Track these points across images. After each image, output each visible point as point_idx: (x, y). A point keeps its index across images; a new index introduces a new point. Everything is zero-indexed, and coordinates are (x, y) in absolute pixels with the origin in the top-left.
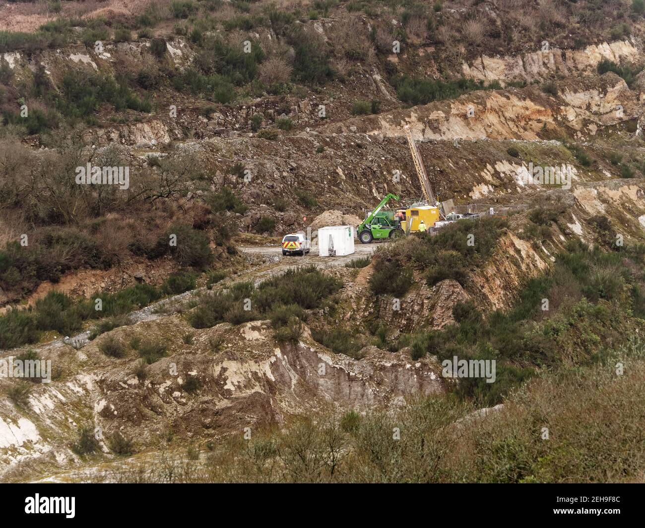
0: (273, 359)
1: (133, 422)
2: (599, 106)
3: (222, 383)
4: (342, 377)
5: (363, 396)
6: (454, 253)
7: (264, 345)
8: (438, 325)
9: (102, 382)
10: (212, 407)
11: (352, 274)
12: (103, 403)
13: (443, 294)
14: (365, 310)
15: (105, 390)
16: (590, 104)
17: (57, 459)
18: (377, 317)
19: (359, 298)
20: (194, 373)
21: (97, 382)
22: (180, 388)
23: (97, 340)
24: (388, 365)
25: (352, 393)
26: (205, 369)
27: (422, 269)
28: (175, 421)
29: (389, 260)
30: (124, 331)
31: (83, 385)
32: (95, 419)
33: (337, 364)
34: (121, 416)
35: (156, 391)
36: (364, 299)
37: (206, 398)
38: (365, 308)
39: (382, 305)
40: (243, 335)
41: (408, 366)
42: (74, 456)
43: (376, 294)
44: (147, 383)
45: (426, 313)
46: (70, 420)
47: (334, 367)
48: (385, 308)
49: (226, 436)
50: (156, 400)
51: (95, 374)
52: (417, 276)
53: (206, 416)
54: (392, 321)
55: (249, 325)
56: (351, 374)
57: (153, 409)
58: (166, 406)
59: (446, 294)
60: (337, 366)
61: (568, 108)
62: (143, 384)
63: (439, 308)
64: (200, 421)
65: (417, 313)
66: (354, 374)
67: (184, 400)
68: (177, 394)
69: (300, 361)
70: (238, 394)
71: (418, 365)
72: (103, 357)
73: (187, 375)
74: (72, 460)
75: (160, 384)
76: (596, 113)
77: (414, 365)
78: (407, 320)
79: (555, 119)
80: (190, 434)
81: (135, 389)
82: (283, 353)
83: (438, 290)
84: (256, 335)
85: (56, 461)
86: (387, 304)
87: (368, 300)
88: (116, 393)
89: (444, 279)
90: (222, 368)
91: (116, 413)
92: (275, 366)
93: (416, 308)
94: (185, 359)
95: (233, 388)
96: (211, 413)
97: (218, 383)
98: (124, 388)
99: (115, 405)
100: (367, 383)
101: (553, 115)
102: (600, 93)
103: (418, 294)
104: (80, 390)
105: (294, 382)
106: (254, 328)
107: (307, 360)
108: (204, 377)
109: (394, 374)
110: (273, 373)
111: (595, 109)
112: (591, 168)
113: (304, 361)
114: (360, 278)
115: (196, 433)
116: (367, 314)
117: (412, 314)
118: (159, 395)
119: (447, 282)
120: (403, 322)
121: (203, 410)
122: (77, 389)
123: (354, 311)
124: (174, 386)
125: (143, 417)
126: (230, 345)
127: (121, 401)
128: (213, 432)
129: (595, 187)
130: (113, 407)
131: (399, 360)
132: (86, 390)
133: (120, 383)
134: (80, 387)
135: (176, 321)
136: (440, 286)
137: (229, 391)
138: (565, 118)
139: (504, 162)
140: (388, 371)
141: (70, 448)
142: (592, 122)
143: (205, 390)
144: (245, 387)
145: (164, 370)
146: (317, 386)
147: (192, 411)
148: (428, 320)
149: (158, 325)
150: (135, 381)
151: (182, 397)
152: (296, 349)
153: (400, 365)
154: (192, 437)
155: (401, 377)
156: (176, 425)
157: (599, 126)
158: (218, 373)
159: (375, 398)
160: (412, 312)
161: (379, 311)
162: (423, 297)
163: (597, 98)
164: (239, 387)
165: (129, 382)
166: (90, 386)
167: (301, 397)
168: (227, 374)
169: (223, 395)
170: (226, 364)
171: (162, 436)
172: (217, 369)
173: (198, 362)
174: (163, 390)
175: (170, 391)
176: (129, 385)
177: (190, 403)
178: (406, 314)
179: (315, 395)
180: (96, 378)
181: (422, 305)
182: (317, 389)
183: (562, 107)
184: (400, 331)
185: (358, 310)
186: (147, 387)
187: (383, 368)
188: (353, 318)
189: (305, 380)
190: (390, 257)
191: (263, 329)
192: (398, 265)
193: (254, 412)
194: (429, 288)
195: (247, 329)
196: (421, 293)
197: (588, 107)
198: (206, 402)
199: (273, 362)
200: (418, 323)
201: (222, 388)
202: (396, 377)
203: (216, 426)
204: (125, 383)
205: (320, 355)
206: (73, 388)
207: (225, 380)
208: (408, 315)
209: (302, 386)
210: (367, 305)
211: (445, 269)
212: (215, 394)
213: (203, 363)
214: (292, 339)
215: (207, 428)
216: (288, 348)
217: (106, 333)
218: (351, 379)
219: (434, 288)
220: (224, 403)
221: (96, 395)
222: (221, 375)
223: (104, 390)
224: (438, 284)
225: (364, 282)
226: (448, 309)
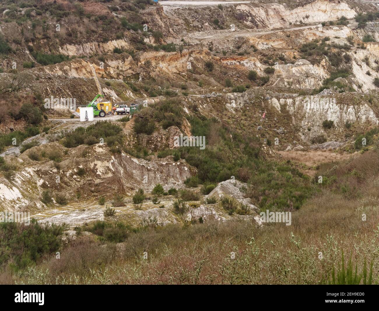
0: (112, 161)
1: (58, 190)
2: (122, 67)
3: (95, 171)
4: (144, 169)
5: (155, 178)
6: (172, 114)
7: (106, 154)
8: (172, 147)
9: (38, 171)
10: (93, 183)
11: (123, 125)
12: (42, 181)
13: (172, 133)
14: (133, 141)
15: (41, 175)
16: (118, 66)
17: (37, 205)
18: (139, 145)
19: (130, 135)
20: (81, 167)
21: (35, 172)
22: (76, 174)
23: (25, 153)
24: (164, 163)
25: (150, 177)
26: (86, 165)
27: (159, 122)
28: (78, 189)
29: (142, 118)
30: (36, 148)
31: (29, 173)
32: (39, 189)
33: (141, 163)
34: (52, 187)
35: (65, 175)
36: (132, 136)
37: (89, 179)
40: (95, 150)
41: (174, 164)
42: (44, 204)
43: (137, 134)
44: (61, 171)
45: (165, 142)
46: (29, 189)
47: (140, 165)
48: (142, 140)
49: (104, 196)
50: (66, 179)
51: (33, 168)
52: (157, 125)
53: (92, 187)
54: (146, 146)
55: (97, 145)
56: (148, 168)
57: (66, 183)
58: (71, 182)
59: (174, 133)
60: (141, 164)
61: (110, 68)
62: (59, 172)
63: (171, 139)
64: (89, 189)
65: (160, 142)
66: (150, 168)
67: (79, 180)
68: (75, 176)
69: (123, 162)
70: (103, 177)
71: (178, 163)
72: (31, 160)
73: (78, 168)
74: (43, 206)
75: (67, 172)
76: (121, 71)
77: (176, 164)
78: (154, 145)
79: (106, 73)
80: (86, 195)
81: (56, 174)
82: (115, 158)
83: (169, 131)
84: (100, 150)
85: (37, 206)
86: (143, 138)
87: (134, 136)
88: (47, 176)
89: (171, 125)
90: (94, 164)
91: (49, 185)
92: (113, 164)
93: (159, 139)
94: (76, 160)
95: (100, 174)
96: (93, 185)
97: (94, 171)
98: (51, 174)
99: (48, 182)
100: (156, 172)
101: (104, 71)
102: (122, 61)
103: (159, 133)
104: (28, 175)
105: (122, 172)
106: (100, 147)
107: (126, 162)
108: (86, 169)
109: (167, 168)
110: (113, 167)
111: (120, 69)
112: (138, 93)
113: (124, 162)
114: (127, 126)
115: (88, 195)
116: (134, 143)
117: (157, 143)
118: (67, 177)
119: (173, 127)
120: (152, 146)
121: (90, 184)
122: (27, 175)
123: (129, 141)
124: (73, 173)
125: (62, 187)
126: (90, 155)
127: (50, 180)
128: (96, 194)
129: (153, 99)
130: (47, 183)
131: (168, 161)
132: (30, 175)
133: (49, 171)
134: (28, 174)
135: (58, 144)
136: (169, 129)
137: (99, 175)
138: (109, 72)
139: (106, 88)
140: (164, 167)
141: (41, 200)
142: (121, 75)
143: (88, 175)
144: (105, 173)
145: (67, 165)
146: (132, 173)
147: (84, 184)
148: (166, 145)
149: (50, 146)
150: (55, 170)
151: (77, 178)
152: (120, 156)
153: (170, 164)
154: (87, 197)
155: (171, 169)
156: (78, 191)
157: (124, 76)
158: (93, 166)
159: (161, 179)
160: (157, 142)
161: (139, 142)
162: (162, 134)
163: (121, 64)
164: (103, 173)
165: (53, 171)
166: (32, 173)
167: (127, 179)
168: (97, 167)
169: (97, 177)
170: (96, 162)
171: (74, 196)
172: (92, 165)
173: (82, 161)
174: (69, 175)
175: (72, 175)
176: (53, 172)
177: (82, 181)
178: (153, 143)
179: (133, 178)
180: (34, 170)
181: (162, 138)
182: (133, 175)
183: (108, 68)
184: (152, 151)
185: (131, 141)
186: (61, 173)
187: (162, 165)
188: (129, 145)
189: (126, 171)
190: (142, 116)
191: (104, 147)
192: (147, 120)
193: (115, 184)
194: (164, 130)
195: (96, 147)
196: (160, 132)
197: (118, 68)
198: (90, 180)
199: (112, 162)
200: (161, 147)
201: (96, 174)
202: (168, 169)
203: (98, 191)
204: (51, 171)
205: (132, 159)
206: (25, 174)
207: (97, 170)
208: (155, 143)
209: (126, 174)
210: (134, 139)
211: (171, 121)
212: (93, 177)
213: (84, 162)
214: (118, 151)
215: (93, 192)
216: (117, 156)
217: (28, 149)
218: (149, 170)
219: (167, 130)
220: (98, 181)
221: (36, 177)
222: (94, 167)
223: (39, 175)
225: (130, 128)
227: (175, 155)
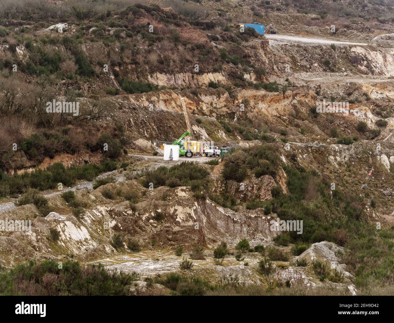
0: (195, 208)
1: (131, 234)
2: (216, 104)
3: (175, 217)
4: (230, 221)
5: (241, 231)
6: (268, 162)
7: (188, 199)
8: (263, 199)
9: (111, 211)
10: (171, 230)
11: (211, 168)
12: (114, 223)
13: (265, 182)
14: (221, 188)
15: (113, 216)
16: (212, 103)
17: (106, 249)
18: (226, 192)
19: (217, 181)
20: (159, 211)
21: (107, 211)
22: (153, 218)
23: (98, 189)
24: (253, 216)
25: (235, 229)
26: (165, 209)
27: (252, 169)
28: (153, 235)
29: (233, 162)
30: (112, 185)
31: (101, 212)
32: (110, 231)
33: (227, 213)
34: (124, 230)
35: (141, 219)
36: (219, 181)
37: (167, 225)
38: (221, 186)
39: (229, 186)
40: (177, 193)
41: (264, 218)
42: (114, 249)
43: (226, 180)
44: (137, 213)
45: (255, 192)
46: (99, 230)
47: (225, 215)
48: (231, 188)
49: (182, 246)
50: (141, 223)
51: (106, 206)
52: (249, 172)
53: (169, 234)
54: (235, 195)
55: (180, 188)
56: (235, 219)
57: (140, 228)
58: (146, 227)
59: (267, 183)
60: (227, 214)
61: (203, 104)
62: (134, 214)
63: (263, 190)
64: (166, 237)
65: (250, 192)
66: (236, 219)
67: (155, 225)
68: (151, 221)
69: (206, 210)
70: (183, 224)
71: (269, 218)
72: (104, 198)
73: (156, 212)
74: (113, 251)
75: (143, 215)
76: (215, 108)
77: (266, 218)
78: (244, 195)
79: (197, 108)
80: (162, 243)
81: (131, 216)
82: (199, 205)
83: (262, 180)
84: (183, 194)
85: (106, 250)
86: (232, 185)
87: (221, 182)
88: (120, 218)
89: (265, 174)
90: (175, 209)
91: (121, 228)
92: (195, 211)
93: (250, 189)
94: (154, 203)
95: (180, 221)
96: (171, 233)
97: (173, 217)
98: (125, 215)
99: (121, 224)
100: (243, 225)
101: (196, 106)
102: (217, 97)
103: (250, 182)
104: (100, 214)
105: (205, 221)
106: (182, 190)
107: (210, 210)
108: (165, 213)
109: (256, 221)
110: (195, 215)
111: (214, 105)
112: (231, 134)
113: (208, 210)
114: (215, 171)
115: (164, 243)
116: (221, 190)
118: (142, 221)
119: (267, 176)
120: (242, 195)
121: (167, 231)
122: (98, 214)
123: (216, 187)
124: (150, 217)
125: (136, 232)
126: (171, 198)
127: (124, 222)
128: (174, 243)
129: (248, 143)
130: (120, 225)
131: (258, 214)
132: (102, 214)
133: (123, 212)
134: (99, 213)
135: (136, 183)
136: (263, 178)
137: (178, 222)
138: (202, 108)
139: (196, 125)
140: (253, 220)
141: (111, 244)
142: (214, 112)
143: (166, 220)
144: (186, 220)
145: (144, 208)
146: (216, 224)
147: (161, 231)
148: (257, 196)
149: (127, 184)
150: (130, 212)
151: (154, 223)
152: (205, 203)
153: (259, 217)
154: (163, 245)
155: (260, 223)
156: (154, 238)
157: (217, 114)
158: (173, 212)
159: (247, 233)
160: (247, 191)
161: (227, 189)
162: (253, 183)
163: (216, 100)
164: (183, 220)
165: (128, 212)
166: (104, 213)
167: (209, 229)
168: (177, 213)
169: (175, 224)
170: (177, 207)
171: (149, 243)
172: (172, 210)
173: (161, 205)
174: (145, 218)
175: (148, 219)
176: (127, 214)
177: (159, 227)
179: (216, 229)
180: (107, 209)
181: (253, 187)
182: (216, 225)
183: (200, 103)
184: (241, 201)
185: (218, 187)
186: (137, 216)
187: (250, 218)
188: (215, 191)
189: (210, 220)
190: (233, 161)
191: (187, 191)
192: (238, 165)
193: (196, 234)
194: (257, 178)
195: (179, 190)
196: (252, 181)
198: (168, 227)
199: (195, 209)
200: (251, 197)
201: (175, 220)
202: (257, 223)
203: (175, 240)
204: (126, 212)
205: (218, 208)
206: (96, 213)
207: (176, 216)
208: (244, 192)
209: (209, 223)
210: (221, 185)
211: (265, 169)
212: (172, 223)
213: (164, 205)
214: (203, 197)
215: (170, 241)
216: (201, 202)
217: (102, 186)
218: (235, 222)
219: (260, 179)
220: (176, 229)
221: (108, 217)
222: (174, 213)
223: (112, 216)
224: (262, 177)
225: (218, 173)
226: (268, 190)
227: (266, 208)
